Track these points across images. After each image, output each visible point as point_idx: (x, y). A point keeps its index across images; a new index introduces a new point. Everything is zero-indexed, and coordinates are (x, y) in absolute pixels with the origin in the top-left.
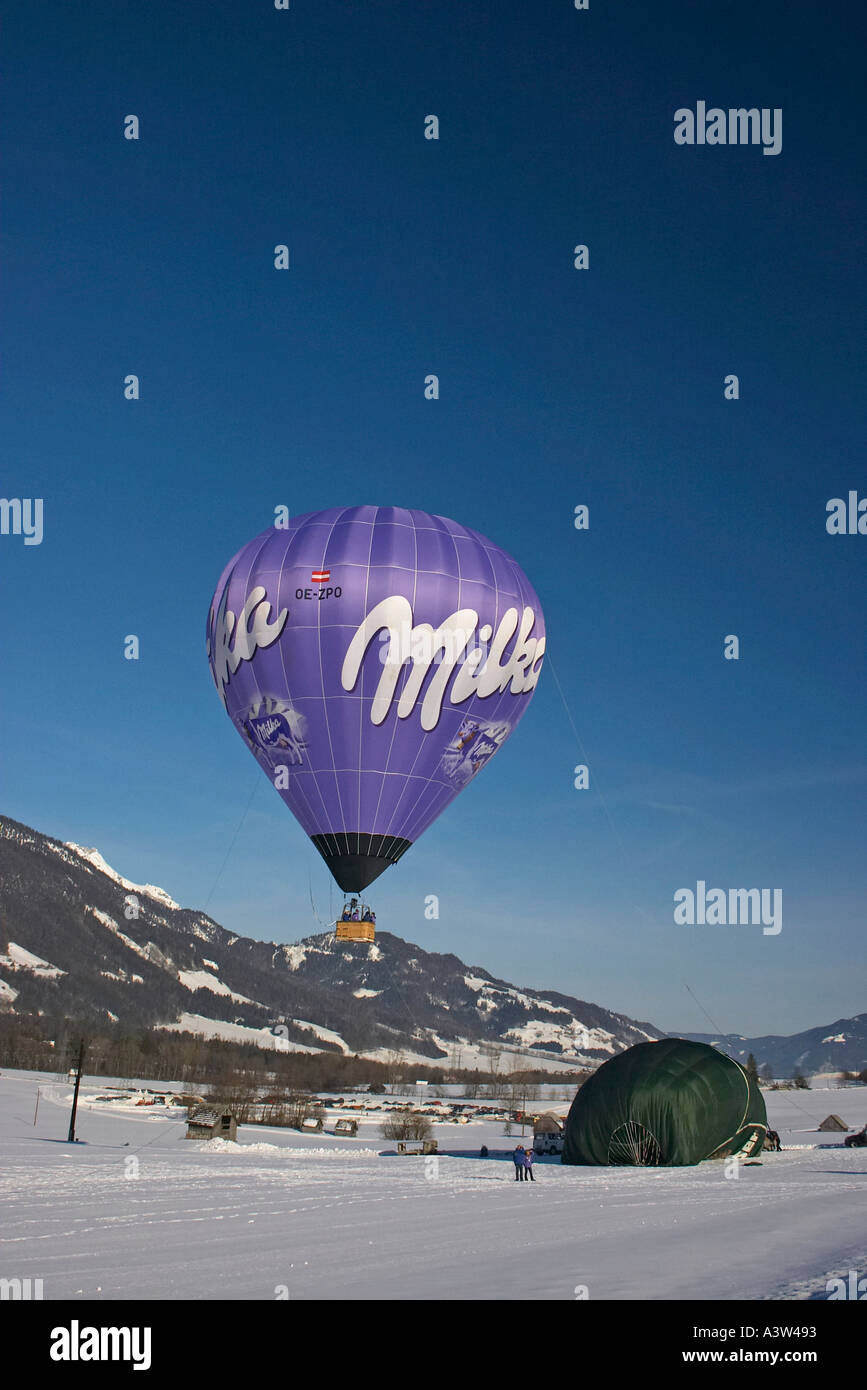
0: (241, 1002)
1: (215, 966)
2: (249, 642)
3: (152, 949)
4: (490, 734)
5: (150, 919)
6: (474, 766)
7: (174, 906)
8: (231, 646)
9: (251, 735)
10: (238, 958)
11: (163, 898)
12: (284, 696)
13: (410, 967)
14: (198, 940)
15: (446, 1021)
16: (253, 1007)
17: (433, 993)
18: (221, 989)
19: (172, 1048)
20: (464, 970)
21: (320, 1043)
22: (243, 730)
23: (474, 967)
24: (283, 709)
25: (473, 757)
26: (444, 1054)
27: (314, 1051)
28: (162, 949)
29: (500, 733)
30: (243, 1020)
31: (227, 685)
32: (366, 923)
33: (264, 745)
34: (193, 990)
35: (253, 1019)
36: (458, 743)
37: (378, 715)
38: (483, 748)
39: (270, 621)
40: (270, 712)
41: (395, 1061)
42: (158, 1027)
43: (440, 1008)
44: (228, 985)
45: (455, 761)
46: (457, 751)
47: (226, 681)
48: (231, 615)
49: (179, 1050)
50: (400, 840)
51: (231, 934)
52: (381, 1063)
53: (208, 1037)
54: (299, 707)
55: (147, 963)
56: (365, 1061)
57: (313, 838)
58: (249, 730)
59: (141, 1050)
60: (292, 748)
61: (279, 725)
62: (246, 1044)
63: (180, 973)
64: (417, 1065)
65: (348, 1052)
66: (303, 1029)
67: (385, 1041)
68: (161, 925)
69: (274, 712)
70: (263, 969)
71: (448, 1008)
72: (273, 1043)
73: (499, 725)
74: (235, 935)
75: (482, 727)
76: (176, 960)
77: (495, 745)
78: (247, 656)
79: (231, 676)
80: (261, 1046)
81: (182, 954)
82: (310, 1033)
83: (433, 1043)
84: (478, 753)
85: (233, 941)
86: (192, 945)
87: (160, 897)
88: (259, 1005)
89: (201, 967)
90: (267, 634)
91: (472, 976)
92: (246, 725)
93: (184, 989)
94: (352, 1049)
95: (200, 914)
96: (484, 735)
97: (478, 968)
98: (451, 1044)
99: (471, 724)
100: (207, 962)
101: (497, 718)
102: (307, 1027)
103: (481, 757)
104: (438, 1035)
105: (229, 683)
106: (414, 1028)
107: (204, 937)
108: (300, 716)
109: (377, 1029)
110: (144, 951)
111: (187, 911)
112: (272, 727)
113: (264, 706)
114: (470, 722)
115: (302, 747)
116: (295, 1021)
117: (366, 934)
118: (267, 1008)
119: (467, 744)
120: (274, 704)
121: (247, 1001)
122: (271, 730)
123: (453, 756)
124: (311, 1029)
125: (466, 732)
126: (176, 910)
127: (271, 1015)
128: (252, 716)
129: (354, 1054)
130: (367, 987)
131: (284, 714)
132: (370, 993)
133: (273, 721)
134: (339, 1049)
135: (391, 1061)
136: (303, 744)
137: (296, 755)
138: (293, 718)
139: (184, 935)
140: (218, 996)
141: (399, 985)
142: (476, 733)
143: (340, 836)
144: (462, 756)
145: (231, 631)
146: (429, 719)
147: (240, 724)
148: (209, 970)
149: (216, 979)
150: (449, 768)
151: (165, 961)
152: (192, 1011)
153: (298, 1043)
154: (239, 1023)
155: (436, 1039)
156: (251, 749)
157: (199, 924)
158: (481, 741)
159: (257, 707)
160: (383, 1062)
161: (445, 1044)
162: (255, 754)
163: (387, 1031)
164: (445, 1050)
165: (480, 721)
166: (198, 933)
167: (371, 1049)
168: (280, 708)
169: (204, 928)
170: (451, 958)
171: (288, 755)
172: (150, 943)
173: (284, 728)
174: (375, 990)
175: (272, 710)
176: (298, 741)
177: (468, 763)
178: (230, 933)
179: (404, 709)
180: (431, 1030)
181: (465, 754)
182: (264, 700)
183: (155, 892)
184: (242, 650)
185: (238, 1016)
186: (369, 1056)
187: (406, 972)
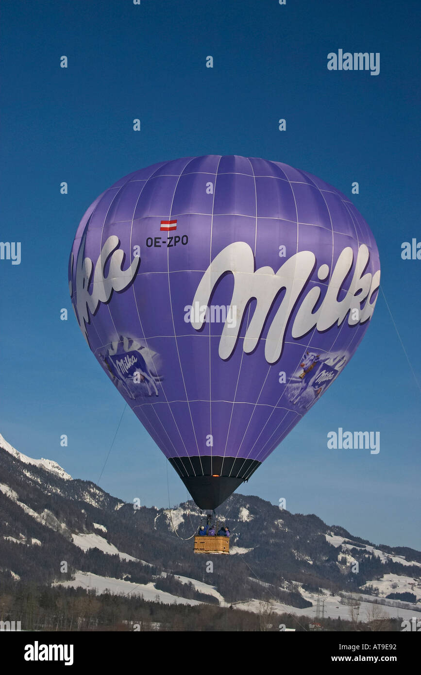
0: (127, 561)
1: (104, 529)
2: (106, 285)
3: (48, 515)
4: (330, 363)
5: (45, 489)
6: (316, 392)
7: (67, 477)
8: (90, 290)
9: (111, 369)
10: (124, 521)
11: (56, 470)
12: (140, 336)
13: (276, 527)
14: (88, 507)
15: (310, 575)
16: (139, 564)
17: (297, 549)
18: (110, 550)
19: (68, 603)
20: (325, 528)
21: (199, 596)
22: (105, 364)
23: (334, 526)
24: (139, 346)
25: (314, 385)
26: (309, 605)
27: (194, 603)
28: (57, 514)
29: (340, 361)
30: (130, 576)
31: (88, 324)
32: (221, 538)
33: (123, 378)
34: (85, 551)
35: (139, 575)
36: (301, 373)
37: (225, 350)
38: (325, 376)
39: (124, 267)
40: (127, 350)
41: (266, 611)
42: (55, 584)
43: (305, 563)
44: (116, 546)
45: (298, 388)
46: (300, 380)
47: (87, 321)
48: (88, 261)
49: (74, 605)
50: (250, 461)
51: (117, 501)
52: (253, 613)
53: (100, 592)
54: (152, 345)
55: (45, 528)
56: (239, 611)
57: (171, 460)
58: (109, 364)
59: (41, 606)
60: (148, 381)
61: (136, 361)
62: (133, 598)
63: (74, 536)
64: (285, 615)
65: (223, 604)
66: (183, 583)
67: (257, 593)
68: (56, 494)
69: (131, 350)
70: (147, 530)
71: (311, 563)
72: (158, 597)
73: (339, 354)
74: (121, 502)
75: (322, 358)
76: (69, 524)
77: (336, 372)
78: (104, 299)
79: (91, 317)
80: (146, 599)
81: (74, 519)
82: (189, 586)
83: (299, 595)
84: (319, 381)
85: (119, 506)
86: (83, 511)
87: (54, 469)
88: (144, 563)
89: (91, 530)
90: (122, 279)
91: (332, 533)
92: (106, 360)
93: (78, 550)
94: (226, 601)
95: (89, 483)
96: (325, 365)
97: (338, 527)
98: (316, 596)
99: (312, 355)
100: (96, 526)
101: (336, 349)
102: (187, 582)
103: (323, 383)
104: (303, 587)
105: (89, 322)
106: (282, 581)
107: (94, 504)
108: (154, 353)
109: (248, 582)
110: (41, 517)
111: (78, 481)
112: (130, 362)
113: (121, 344)
114: (311, 354)
115: (157, 380)
116: (176, 577)
117: (221, 547)
118: (151, 565)
119: (309, 373)
120: (131, 342)
121: (133, 559)
122: (129, 365)
123: (295, 385)
124: (190, 583)
125: (307, 363)
126: (68, 481)
127: (154, 571)
128: (111, 353)
129: (229, 605)
130: (239, 545)
131: (140, 351)
132: (242, 551)
133: (130, 357)
134: (214, 600)
135: (262, 610)
136: (158, 378)
137: (152, 388)
138: (148, 355)
139: (76, 502)
140: (108, 555)
141: (267, 543)
142: (316, 363)
143: (195, 459)
144: (304, 385)
145: (89, 276)
146: (273, 353)
147: (101, 358)
148: (99, 532)
149: (105, 541)
150: (293, 395)
151: (60, 526)
152: (85, 569)
153: (179, 596)
154: (127, 579)
155: (302, 591)
156: (113, 381)
157: (89, 492)
158: (321, 370)
159: (115, 345)
160: (255, 612)
161: (309, 595)
162: (116, 384)
163: (257, 584)
164: (310, 601)
165: (320, 352)
166: (88, 500)
167: (244, 600)
168: (136, 346)
169: (93, 496)
170: (313, 518)
171: (145, 389)
172: (46, 510)
173: (140, 364)
174: (246, 547)
175: (129, 348)
176: (153, 375)
177: (310, 390)
178: (116, 499)
179: (249, 345)
180: (297, 583)
181: (307, 382)
182: (121, 338)
183: (49, 465)
184: (100, 294)
185: (126, 573)
186: (242, 606)
187: (273, 531)
